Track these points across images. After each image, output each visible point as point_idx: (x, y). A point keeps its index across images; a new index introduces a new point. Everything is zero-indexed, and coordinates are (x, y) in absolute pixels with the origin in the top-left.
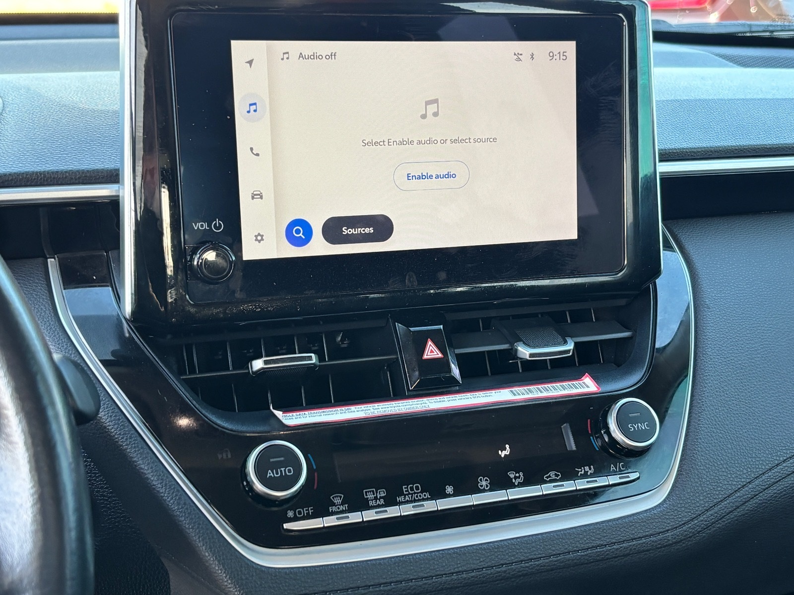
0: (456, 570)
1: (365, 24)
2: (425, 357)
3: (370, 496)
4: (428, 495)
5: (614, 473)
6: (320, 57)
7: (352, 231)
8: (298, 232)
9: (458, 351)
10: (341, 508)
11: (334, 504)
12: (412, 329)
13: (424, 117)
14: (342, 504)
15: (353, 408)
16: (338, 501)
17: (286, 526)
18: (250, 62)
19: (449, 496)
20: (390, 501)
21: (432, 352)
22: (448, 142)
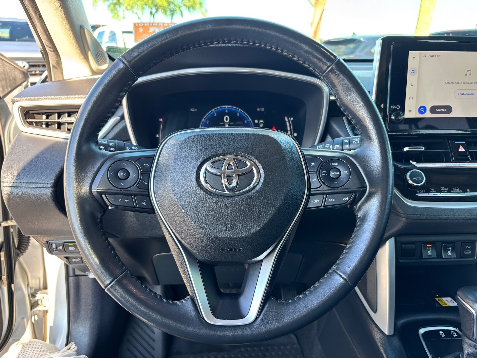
0: (470, 214)
1: (451, 46)
2: (459, 151)
3: (443, 189)
4: (461, 191)
6: (435, 56)
7: (439, 110)
8: (422, 110)
9: (469, 151)
10: (434, 192)
11: (431, 190)
12: (455, 142)
13: (466, 75)
14: (434, 191)
15: (436, 164)
16: (433, 190)
17: (417, 195)
18: (414, 58)
19: (468, 192)
20: (449, 191)
21: (462, 149)
22: (473, 83)
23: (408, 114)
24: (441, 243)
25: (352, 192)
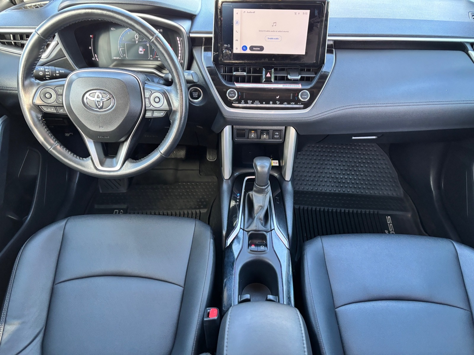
1: (261, 6)
3: (249, 102)
4: (260, 103)
5: (299, 105)
6: (251, 12)
7: (255, 49)
8: (244, 48)
9: (275, 75)
13: (273, 26)
14: (243, 102)
17: (233, 104)
18: (237, 13)
19: (264, 104)
20: (252, 103)
21: (268, 75)
22: (278, 31)
23: (235, 51)
24: (260, 130)
25: (165, 110)
